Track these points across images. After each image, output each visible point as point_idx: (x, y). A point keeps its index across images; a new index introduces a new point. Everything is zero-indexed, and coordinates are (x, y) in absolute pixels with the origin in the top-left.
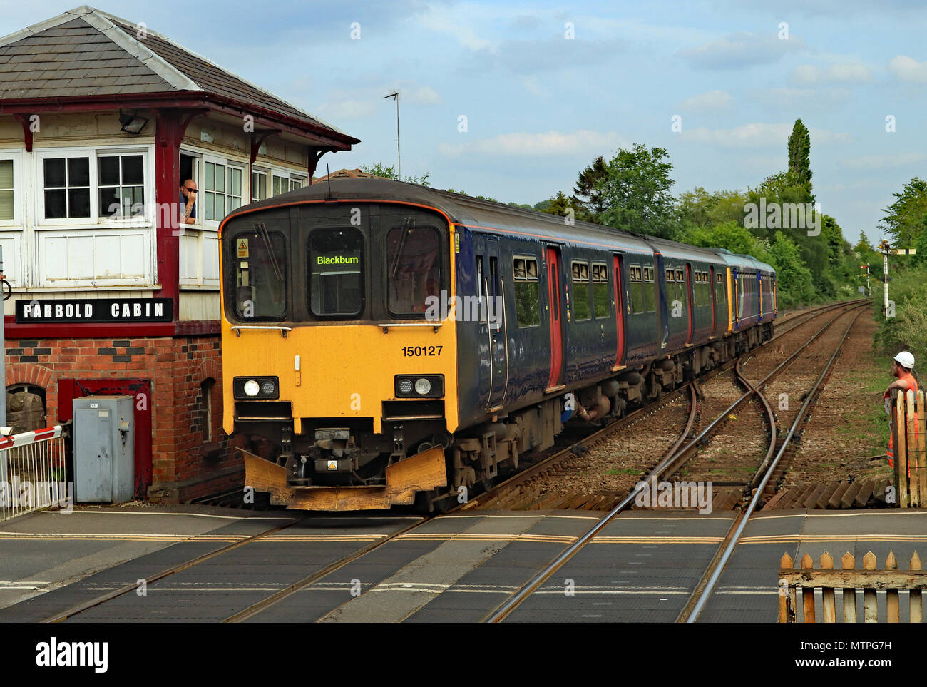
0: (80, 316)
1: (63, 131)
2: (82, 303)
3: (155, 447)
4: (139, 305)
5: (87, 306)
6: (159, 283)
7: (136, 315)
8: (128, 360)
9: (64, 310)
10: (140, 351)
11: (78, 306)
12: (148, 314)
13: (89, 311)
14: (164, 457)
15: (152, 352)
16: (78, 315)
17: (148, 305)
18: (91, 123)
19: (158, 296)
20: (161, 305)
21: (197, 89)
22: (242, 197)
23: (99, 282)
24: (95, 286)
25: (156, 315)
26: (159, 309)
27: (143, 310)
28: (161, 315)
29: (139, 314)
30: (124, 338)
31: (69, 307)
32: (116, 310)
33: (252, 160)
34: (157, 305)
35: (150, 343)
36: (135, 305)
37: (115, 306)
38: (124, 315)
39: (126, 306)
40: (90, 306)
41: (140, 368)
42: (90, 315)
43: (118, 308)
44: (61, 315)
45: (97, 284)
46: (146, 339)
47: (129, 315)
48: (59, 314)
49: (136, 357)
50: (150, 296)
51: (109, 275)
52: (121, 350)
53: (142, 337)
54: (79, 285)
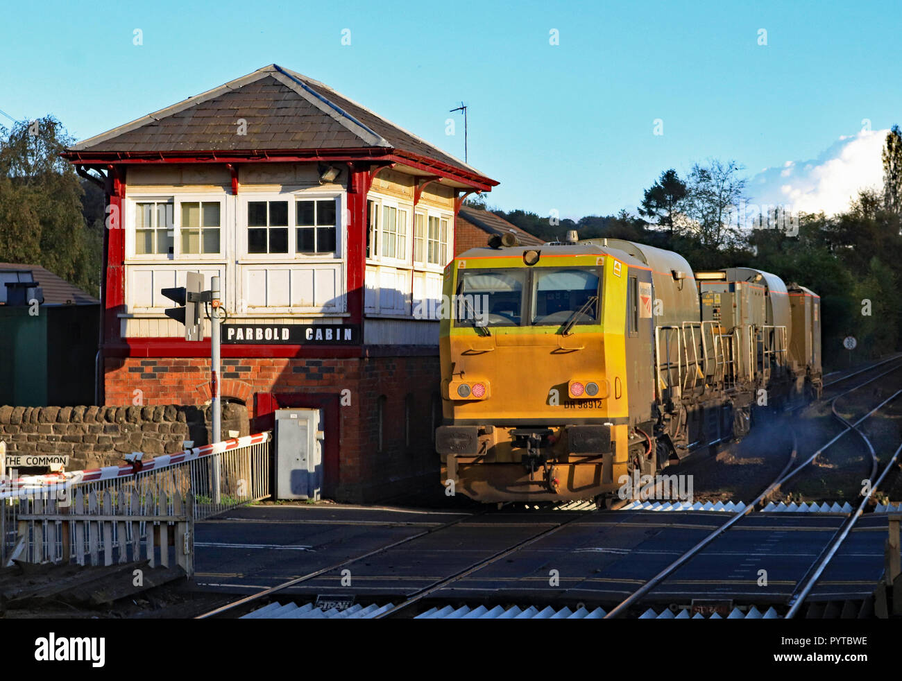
0: (278, 338)
1: (264, 177)
2: (280, 327)
3: (342, 454)
4: (331, 330)
5: (284, 330)
6: (348, 311)
7: (327, 338)
8: (321, 377)
9: (264, 334)
10: (330, 370)
11: (276, 330)
12: (338, 338)
13: (286, 335)
14: (349, 462)
15: (341, 371)
16: (276, 338)
17: (338, 330)
18: (290, 171)
19: (347, 322)
20: (350, 330)
21: (388, 145)
22: (406, 235)
23: (294, 310)
24: (291, 313)
25: (346, 339)
26: (348, 334)
27: (334, 334)
28: (350, 339)
29: (331, 338)
30: (317, 358)
31: (268, 331)
32: (310, 334)
33: (416, 202)
34: (346, 330)
35: (339, 363)
36: (327, 330)
37: (309, 331)
38: (317, 339)
39: (319, 331)
40: (287, 330)
41: (330, 385)
42: (287, 338)
43: (311, 332)
44: (261, 338)
45: (293, 311)
46: (335, 360)
47: (321, 339)
48: (259, 337)
49: (326, 375)
50: (340, 322)
51: (304, 304)
52: (314, 369)
53: (333, 358)
54: (277, 311)
